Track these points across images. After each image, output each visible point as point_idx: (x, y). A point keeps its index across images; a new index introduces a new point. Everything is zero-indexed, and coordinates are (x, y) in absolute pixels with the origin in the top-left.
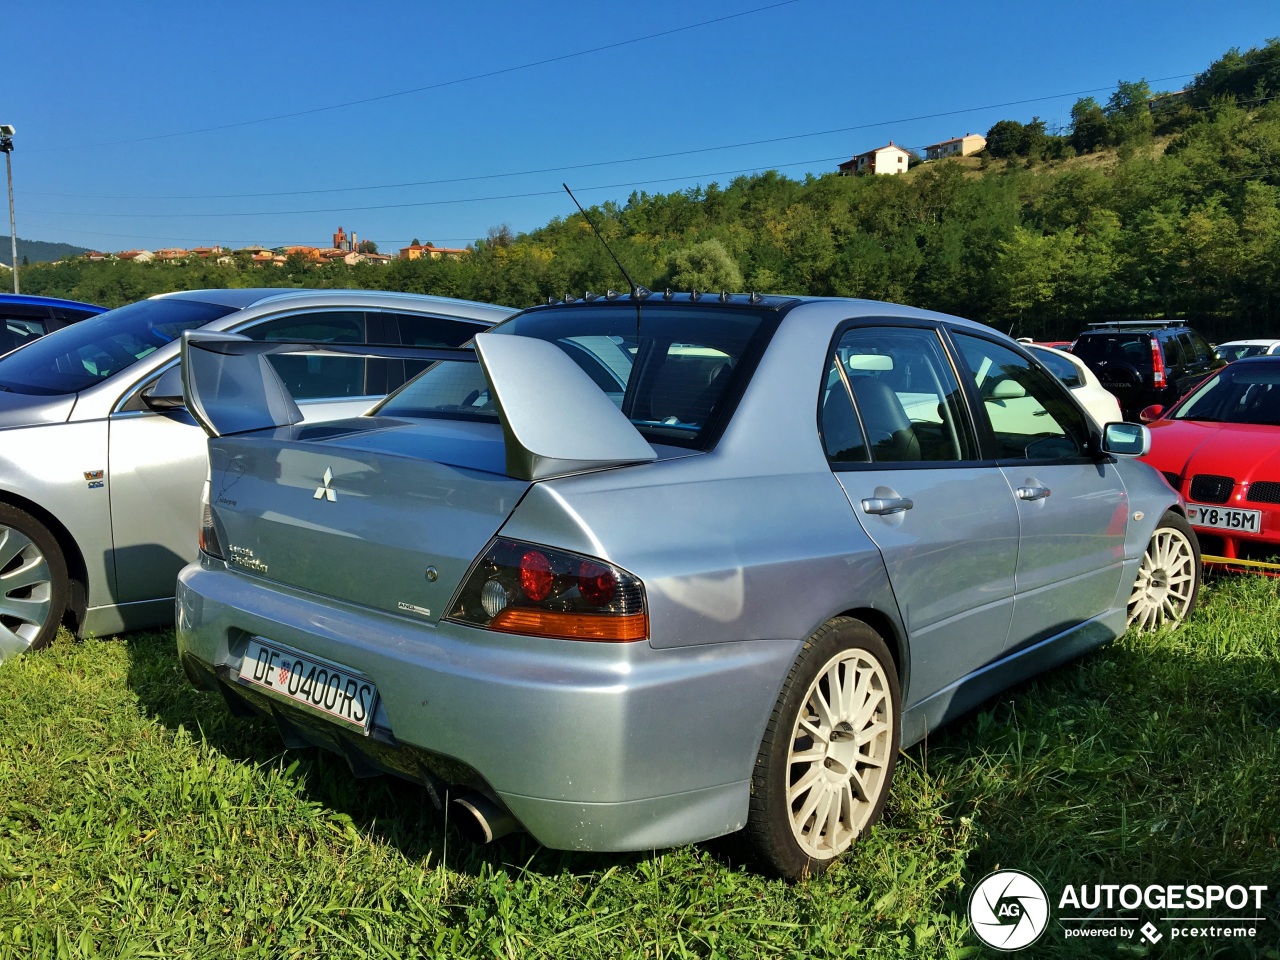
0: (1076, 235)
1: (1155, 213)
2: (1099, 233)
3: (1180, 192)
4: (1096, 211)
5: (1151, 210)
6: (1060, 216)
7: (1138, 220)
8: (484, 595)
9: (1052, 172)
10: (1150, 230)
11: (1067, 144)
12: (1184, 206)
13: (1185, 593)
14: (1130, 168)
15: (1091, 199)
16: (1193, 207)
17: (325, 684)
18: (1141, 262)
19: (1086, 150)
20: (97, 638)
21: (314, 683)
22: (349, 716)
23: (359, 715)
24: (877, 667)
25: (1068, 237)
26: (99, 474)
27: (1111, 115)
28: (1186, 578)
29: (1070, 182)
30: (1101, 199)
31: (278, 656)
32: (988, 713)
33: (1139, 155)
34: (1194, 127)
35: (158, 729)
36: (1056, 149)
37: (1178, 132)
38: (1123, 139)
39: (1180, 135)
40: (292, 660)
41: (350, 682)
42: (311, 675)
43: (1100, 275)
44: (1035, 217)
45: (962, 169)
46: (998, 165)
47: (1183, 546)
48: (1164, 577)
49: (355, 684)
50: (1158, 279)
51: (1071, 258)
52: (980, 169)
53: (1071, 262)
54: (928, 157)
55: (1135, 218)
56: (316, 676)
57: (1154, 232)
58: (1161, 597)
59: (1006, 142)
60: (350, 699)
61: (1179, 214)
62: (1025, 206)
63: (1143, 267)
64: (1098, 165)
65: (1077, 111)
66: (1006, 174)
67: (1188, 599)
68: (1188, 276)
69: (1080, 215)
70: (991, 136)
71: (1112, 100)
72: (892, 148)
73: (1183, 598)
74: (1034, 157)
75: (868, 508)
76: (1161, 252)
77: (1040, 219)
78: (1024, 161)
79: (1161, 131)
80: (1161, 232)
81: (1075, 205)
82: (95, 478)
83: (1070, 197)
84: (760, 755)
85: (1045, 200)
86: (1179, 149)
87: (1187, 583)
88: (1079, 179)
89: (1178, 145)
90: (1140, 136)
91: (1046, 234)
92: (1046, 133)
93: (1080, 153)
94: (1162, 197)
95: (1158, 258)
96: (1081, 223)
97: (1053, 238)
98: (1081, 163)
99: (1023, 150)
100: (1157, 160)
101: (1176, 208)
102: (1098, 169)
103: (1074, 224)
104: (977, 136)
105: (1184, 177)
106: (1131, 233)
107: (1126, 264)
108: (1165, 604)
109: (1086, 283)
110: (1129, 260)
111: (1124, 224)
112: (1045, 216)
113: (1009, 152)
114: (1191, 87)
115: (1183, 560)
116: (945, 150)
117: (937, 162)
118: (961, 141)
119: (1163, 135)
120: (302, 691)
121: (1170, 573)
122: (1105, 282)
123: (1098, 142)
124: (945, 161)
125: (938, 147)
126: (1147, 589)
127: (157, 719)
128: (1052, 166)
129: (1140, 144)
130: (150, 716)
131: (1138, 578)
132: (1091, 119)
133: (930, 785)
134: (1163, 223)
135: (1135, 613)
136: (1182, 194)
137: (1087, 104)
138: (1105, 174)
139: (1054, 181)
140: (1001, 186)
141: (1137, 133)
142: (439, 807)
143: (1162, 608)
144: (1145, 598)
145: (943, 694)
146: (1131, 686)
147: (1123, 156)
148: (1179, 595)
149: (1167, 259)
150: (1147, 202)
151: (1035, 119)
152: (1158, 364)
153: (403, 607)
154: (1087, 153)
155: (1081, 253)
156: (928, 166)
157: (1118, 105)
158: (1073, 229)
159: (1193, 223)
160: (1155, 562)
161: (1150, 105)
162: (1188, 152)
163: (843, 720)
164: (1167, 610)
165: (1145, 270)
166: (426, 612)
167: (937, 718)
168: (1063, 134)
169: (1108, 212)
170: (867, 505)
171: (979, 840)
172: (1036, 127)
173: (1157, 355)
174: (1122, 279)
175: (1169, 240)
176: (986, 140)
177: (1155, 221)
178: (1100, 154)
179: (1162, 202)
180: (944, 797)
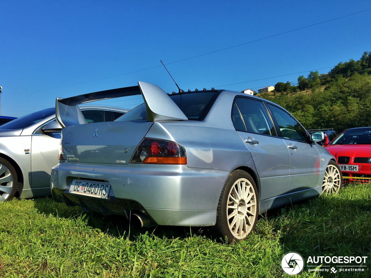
0: (302, 112)
1: (323, 106)
2: (308, 111)
3: (329, 100)
4: (307, 106)
5: (322, 105)
6: (297, 107)
7: (318, 108)
8: (140, 155)
9: (294, 96)
10: (322, 110)
11: (297, 88)
12: (331, 104)
13: (338, 184)
14: (315, 94)
15: (305, 102)
16: (334, 104)
17: (95, 187)
18: (320, 119)
19: (302, 90)
20: (25, 199)
21: (91, 188)
22: (102, 195)
23: (105, 194)
24: (251, 185)
25: (299, 113)
26: (28, 150)
27: (308, 80)
28: (338, 180)
29: (299, 98)
30: (308, 102)
31: (81, 183)
32: (284, 208)
33: (317, 91)
34: (332, 83)
35: (44, 216)
36: (294, 90)
37: (327, 84)
38: (313, 87)
39: (328, 85)
40: (85, 183)
41: (102, 185)
42: (91, 186)
43: (309, 123)
44: (289, 108)
45: (268, 95)
46: (278, 94)
47: (336, 170)
48: (332, 179)
49: (104, 186)
50: (326, 124)
51: (301, 118)
52: (273, 95)
53: (301, 120)
54: (259, 92)
55: (317, 107)
56: (92, 186)
57: (324, 111)
58: (332, 185)
59: (280, 88)
60: (102, 190)
61: (330, 106)
62: (287, 105)
63: (321, 120)
64: (306, 93)
65: (299, 79)
66: (281, 96)
67: (339, 186)
68: (334, 123)
69: (302, 107)
70: (276, 87)
71: (309, 76)
72: (249, 90)
73: (338, 186)
74: (288, 92)
75: (246, 141)
76: (326, 116)
77: (291, 108)
78: (285, 93)
79: (323, 84)
80: (325, 111)
81: (301, 104)
82: (27, 151)
83: (299, 101)
84: (219, 204)
85: (292, 103)
86: (328, 89)
87: (339, 181)
88: (301, 97)
89: (328, 88)
90: (317, 85)
91: (293, 112)
92: (291, 85)
93: (301, 90)
94: (325, 102)
95: (325, 118)
96: (303, 109)
97: (295, 113)
98: (301, 93)
99: (285, 90)
100: (322, 92)
101: (329, 104)
102: (306, 94)
103: (301, 109)
104: (272, 86)
105: (330, 96)
106: (317, 112)
107: (316, 120)
108: (333, 187)
109: (306, 125)
110: (317, 119)
111: (315, 109)
112: (293, 107)
113: (281, 91)
114: (330, 72)
115: (337, 175)
116: (263, 91)
117: (262, 93)
118: (268, 88)
119: (323, 85)
120: (88, 191)
121: (334, 178)
122: (311, 125)
123: (306, 87)
124: (264, 93)
125: (261, 90)
126: (327, 183)
127: (43, 213)
128: (293, 94)
129: (317, 88)
130: (41, 213)
131: (324, 179)
132: (303, 81)
133: (268, 224)
134: (326, 108)
135: (325, 189)
136: (330, 101)
137: (302, 78)
138: (308, 96)
139: (294, 98)
140: (280, 100)
141: (316, 85)
142: (128, 218)
143: (332, 188)
144: (327, 185)
145: (271, 200)
146: (325, 205)
147: (313, 91)
148: (337, 185)
149: (328, 118)
150: (321, 103)
151: (288, 82)
152: (327, 140)
153: (118, 162)
154: (303, 90)
155: (303, 117)
156: (259, 95)
157: (310, 77)
158: (301, 111)
159: (334, 108)
160: (329, 174)
161: (319, 77)
162: (331, 89)
163: (242, 199)
164: (334, 189)
165: (321, 121)
166: (124, 162)
167: (269, 206)
168: (296, 86)
169: (310, 106)
170: (246, 140)
171: (283, 235)
172: (288, 84)
173: (326, 138)
174: (315, 124)
175: (328, 113)
176: (275, 87)
177: (323, 108)
178: (306, 91)
179: (325, 103)
180: (273, 227)
